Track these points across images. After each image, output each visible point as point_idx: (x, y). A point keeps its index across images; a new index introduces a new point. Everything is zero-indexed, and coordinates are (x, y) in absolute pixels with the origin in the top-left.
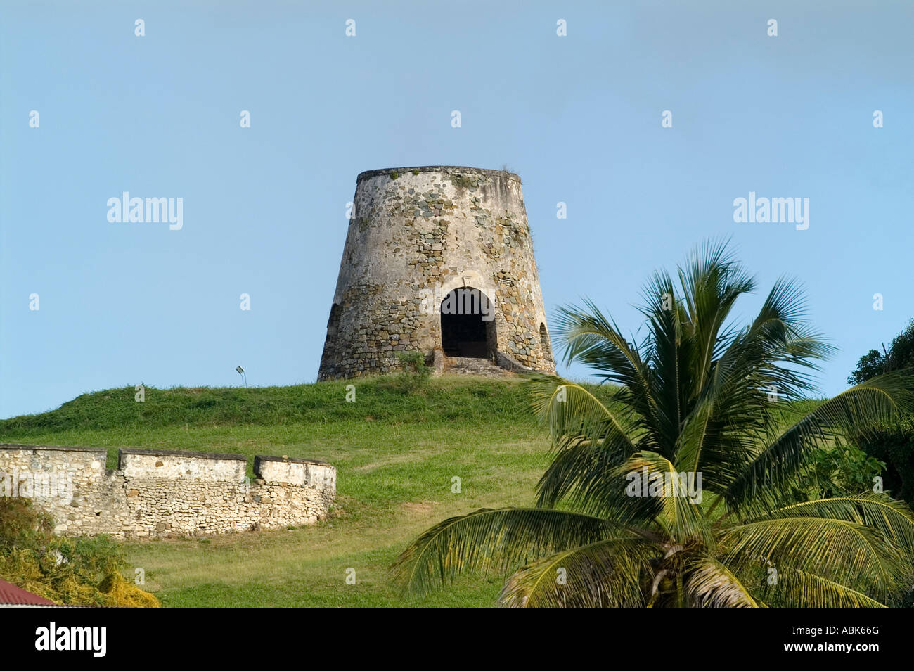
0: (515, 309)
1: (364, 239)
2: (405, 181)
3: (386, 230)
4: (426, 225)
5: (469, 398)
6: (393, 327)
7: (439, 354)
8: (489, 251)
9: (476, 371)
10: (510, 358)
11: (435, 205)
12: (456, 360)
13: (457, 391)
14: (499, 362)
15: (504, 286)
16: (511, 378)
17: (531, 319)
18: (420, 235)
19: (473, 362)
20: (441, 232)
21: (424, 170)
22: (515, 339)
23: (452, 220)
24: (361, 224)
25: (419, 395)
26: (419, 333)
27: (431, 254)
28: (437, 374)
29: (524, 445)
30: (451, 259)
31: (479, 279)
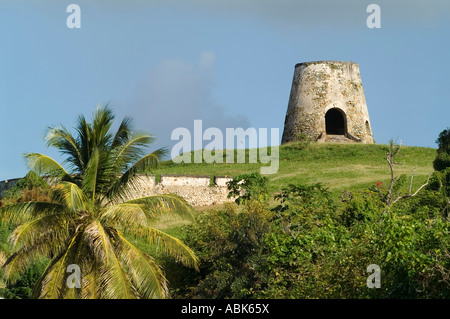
0: (355, 115)
1: (297, 90)
2: (312, 67)
3: (305, 86)
4: (319, 84)
5: (326, 151)
6: (307, 124)
7: (324, 134)
8: (344, 93)
9: (340, 140)
10: (353, 135)
11: (323, 76)
12: (331, 136)
13: (321, 148)
14: (349, 136)
15: (350, 107)
16: (351, 143)
17: (362, 119)
18: (317, 88)
19: (338, 137)
20: (325, 87)
21: (318, 63)
22: (355, 127)
23: (329, 82)
24: (296, 83)
25: (307, 150)
26: (317, 126)
27: (321, 95)
28: (321, 141)
29: (338, 169)
30: (329, 97)
31: (340, 104)
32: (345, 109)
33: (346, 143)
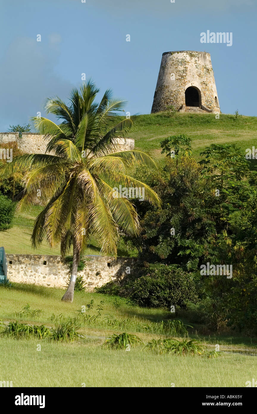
0: (207, 92)
1: (164, 72)
2: (175, 55)
3: (170, 69)
4: (181, 68)
5: (187, 119)
6: (171, 98)
7: (184, 106)
8: (199, 75)
9: (195, 110)
10: (205, 107)
11: (184, 62)
12: (189, 108)
13: (184, 117)
14: (203, 108)
15: (204, 86)
16: (205, 113)
17: (212, 95)
18: (179, 71)
19: (194, 108)
20: (185, 71)
21: (181, 52)
22: (207, 101)
23: (189, 66)
24: (163, 67)
25: (174, 117)
26: (179, 100)
27: (182, 77)
28: (182, 111)
29: (199, 133)
30: (188, 78)
31: (196, 84)
32: (200, 87)
33: (201, 113)
